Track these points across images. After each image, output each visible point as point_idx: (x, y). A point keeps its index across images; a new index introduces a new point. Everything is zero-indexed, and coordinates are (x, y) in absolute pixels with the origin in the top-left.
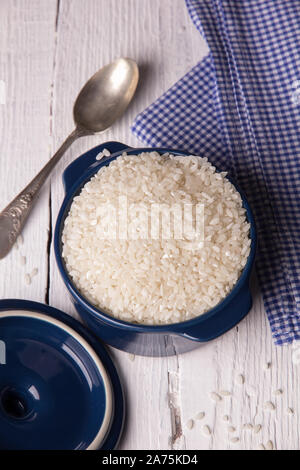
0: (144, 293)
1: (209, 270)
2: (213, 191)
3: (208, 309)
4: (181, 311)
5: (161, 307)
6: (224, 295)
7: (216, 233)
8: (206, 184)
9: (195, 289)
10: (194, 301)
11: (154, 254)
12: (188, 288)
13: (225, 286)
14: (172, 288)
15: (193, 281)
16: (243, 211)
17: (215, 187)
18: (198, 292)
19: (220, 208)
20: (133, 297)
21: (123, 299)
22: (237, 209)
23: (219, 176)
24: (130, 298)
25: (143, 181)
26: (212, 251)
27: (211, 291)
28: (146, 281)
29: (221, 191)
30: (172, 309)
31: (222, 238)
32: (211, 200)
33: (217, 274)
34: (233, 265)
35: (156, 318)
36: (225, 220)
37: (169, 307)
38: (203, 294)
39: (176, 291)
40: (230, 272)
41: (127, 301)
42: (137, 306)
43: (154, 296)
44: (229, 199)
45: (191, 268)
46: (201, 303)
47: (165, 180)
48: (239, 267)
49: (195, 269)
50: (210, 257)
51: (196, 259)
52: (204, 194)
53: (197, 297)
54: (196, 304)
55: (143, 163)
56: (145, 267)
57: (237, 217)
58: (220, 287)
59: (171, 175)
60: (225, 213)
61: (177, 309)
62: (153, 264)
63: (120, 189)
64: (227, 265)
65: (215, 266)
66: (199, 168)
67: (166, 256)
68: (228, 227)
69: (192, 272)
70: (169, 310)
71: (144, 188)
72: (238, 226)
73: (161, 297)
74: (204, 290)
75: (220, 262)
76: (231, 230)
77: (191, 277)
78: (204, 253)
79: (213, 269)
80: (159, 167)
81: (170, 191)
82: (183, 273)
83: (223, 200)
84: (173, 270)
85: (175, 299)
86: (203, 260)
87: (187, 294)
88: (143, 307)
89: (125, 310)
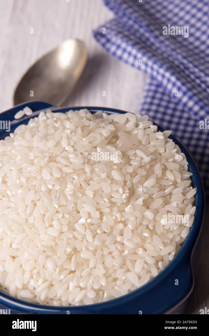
0: (50, 265)
1: (138, 240)
2: (152, 150)
3: (133, 289)
4: (97, 292)
5: (71, 285)
6: (155, 273)
7: (151, 197)
8: (143, 143)
9: (117, 263)
10: (115, 280)
11: (67, 216)
12: (108, 261)
13: (157, 262)
14: (88, 261)
15: (116, 253)
16: (188, 175)
17: (155, 146)
18: (121, 267)
19: (158, 169)
20: (36, 271)
21: (23, 272)
22: (181, 171)
23: (160, 135)
24: (31, 271)
25: (64, 135)
26: (143, 217)
27: (138, 267)
28: (53, 249)
29: (162, 151)
30: (86, 288)
31: (158, 203)
32: (147, 159)
33: (148, 246)
34: (171, 236)
35: (63, 299)
36: (163, 183)
37: (82, 285)
38: (128, 270)
39: (92, 265)
40: (165, 245)
41: (27, 276)
42: (40, 281)
43: (62, 270)
44: (171, 160)
45: (115, 237)
46: (124, 282)
47: (92, 135)
48: (178, 239)
49: (119, 239)
50: (141, 224)
51: (121, 226)
52: (139, 152)
53: (120, 274)
54: (118, 282)
55: (68, 119)
56: (53, 232)
57: (179, 180)
58: (151, 261)
59: (100, 130)
60: (164, 174)
61: (92, 288)
62: (65, 229)
63: (35, 145)
64: (162, 236)
65: (146, 235)
66: (137, 126)
67: (82, 221)
68: (167, 191)
69: (116, 242)
70: (81, 289)
71: (64, 143)
72: (179, 190)
73: (72, 272)
74: (129, 265)
75: (153, 232)
76: (170, 194)
77: (113, 248)
78: (132, 219)
79: (144, 239)
80: (87, 123)
81: (96, 147)
82: (103, 242)
83: (164, 161)
84: (89, 237)
85: (90, 274)
86: (130, 226)
87: (106, 268)
88: (47, 284)
89: (25, 287)
